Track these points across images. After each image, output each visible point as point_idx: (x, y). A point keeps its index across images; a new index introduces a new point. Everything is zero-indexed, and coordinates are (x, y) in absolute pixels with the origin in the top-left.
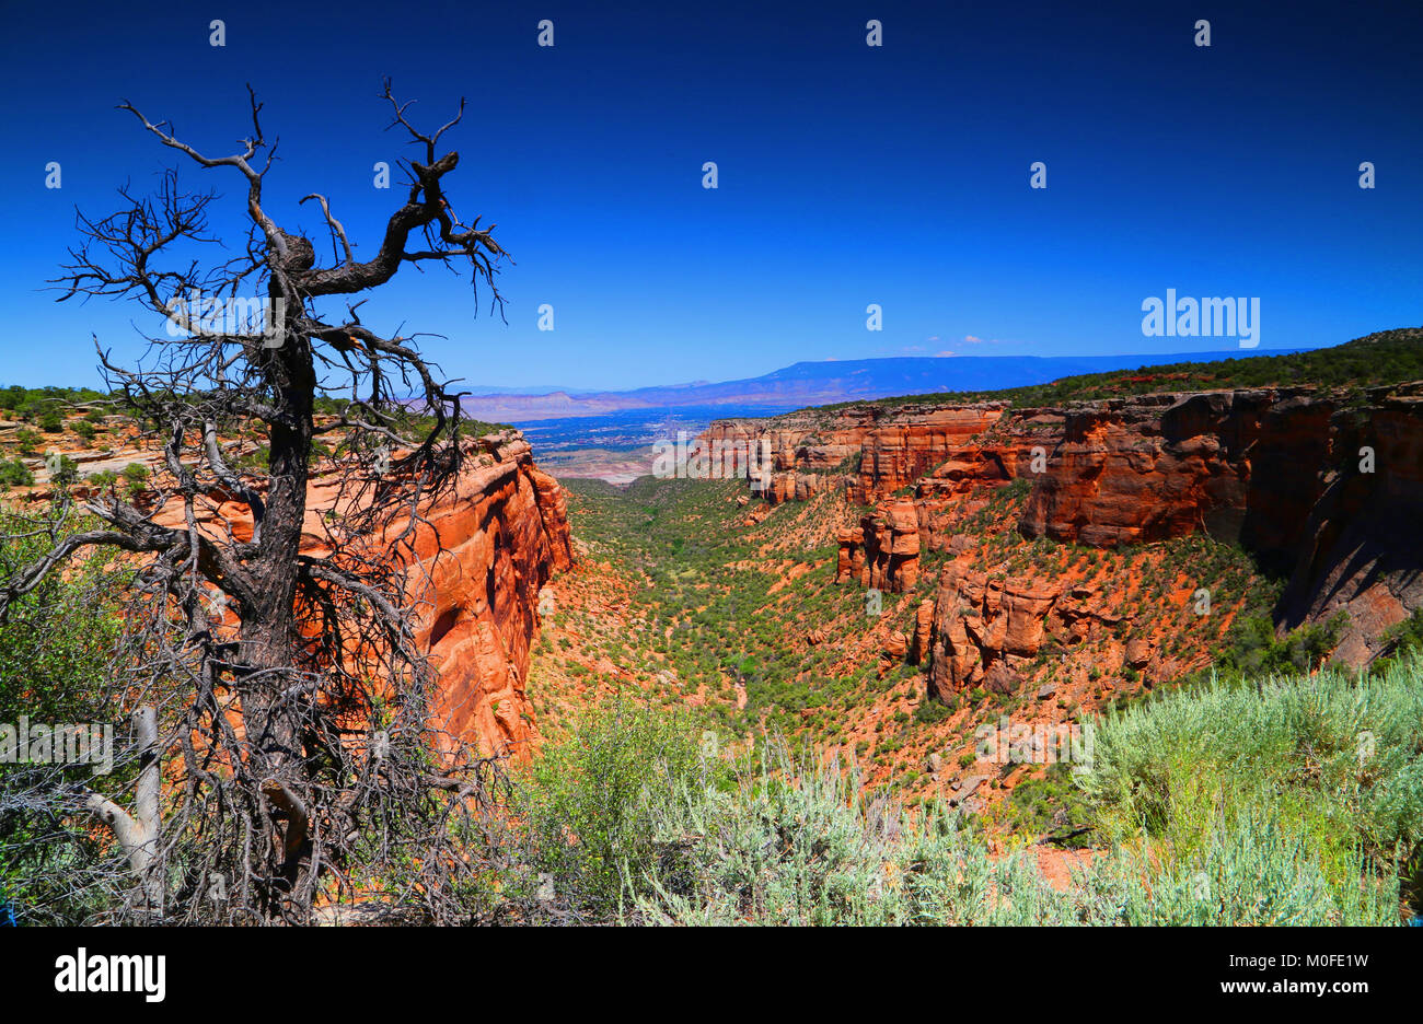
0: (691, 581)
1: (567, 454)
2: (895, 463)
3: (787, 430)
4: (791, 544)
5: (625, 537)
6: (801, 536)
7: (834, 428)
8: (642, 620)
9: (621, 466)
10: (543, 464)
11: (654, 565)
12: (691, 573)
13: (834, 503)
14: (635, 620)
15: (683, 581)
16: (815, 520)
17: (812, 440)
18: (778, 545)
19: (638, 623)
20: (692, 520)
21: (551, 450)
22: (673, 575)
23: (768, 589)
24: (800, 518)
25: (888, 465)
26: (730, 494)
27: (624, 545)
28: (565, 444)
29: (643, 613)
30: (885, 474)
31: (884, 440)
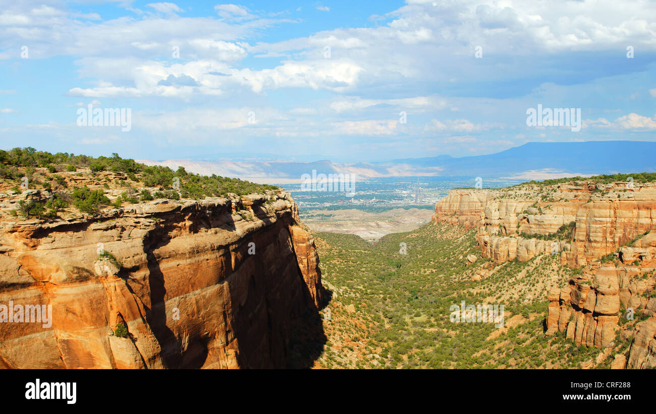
0: (422, 325)
1: (329, 212)
2: (605, 232)
3: (513, 200)
4: (511, 298)
5: (370, 284)
6: (520, 291)
7: (552, 200)
8: (377, 356)
9: (373, 224)
10: (309, 220)
11: (392, 310)
12: (423, 318)
13: (550, 264)
14: (371, 355)
15: (415, 324)
16: (532, 278)
17: (534, 210)
18: (499, 297)
19: (374, 358)
20: (428, 273)
21: (316, 209)
22: (407, 319)
23: (488, 335)
24: (520, 276)
25: (599, 234)
26: (462, 253)
27: (369, 291)
28: (328, 205)
29: (379, 350)
30: (595, 241)
31: (596, 212)
